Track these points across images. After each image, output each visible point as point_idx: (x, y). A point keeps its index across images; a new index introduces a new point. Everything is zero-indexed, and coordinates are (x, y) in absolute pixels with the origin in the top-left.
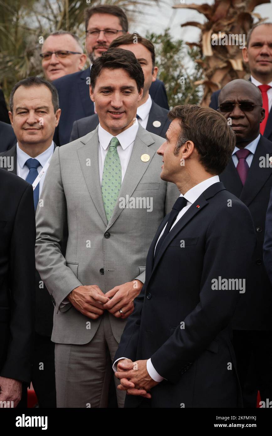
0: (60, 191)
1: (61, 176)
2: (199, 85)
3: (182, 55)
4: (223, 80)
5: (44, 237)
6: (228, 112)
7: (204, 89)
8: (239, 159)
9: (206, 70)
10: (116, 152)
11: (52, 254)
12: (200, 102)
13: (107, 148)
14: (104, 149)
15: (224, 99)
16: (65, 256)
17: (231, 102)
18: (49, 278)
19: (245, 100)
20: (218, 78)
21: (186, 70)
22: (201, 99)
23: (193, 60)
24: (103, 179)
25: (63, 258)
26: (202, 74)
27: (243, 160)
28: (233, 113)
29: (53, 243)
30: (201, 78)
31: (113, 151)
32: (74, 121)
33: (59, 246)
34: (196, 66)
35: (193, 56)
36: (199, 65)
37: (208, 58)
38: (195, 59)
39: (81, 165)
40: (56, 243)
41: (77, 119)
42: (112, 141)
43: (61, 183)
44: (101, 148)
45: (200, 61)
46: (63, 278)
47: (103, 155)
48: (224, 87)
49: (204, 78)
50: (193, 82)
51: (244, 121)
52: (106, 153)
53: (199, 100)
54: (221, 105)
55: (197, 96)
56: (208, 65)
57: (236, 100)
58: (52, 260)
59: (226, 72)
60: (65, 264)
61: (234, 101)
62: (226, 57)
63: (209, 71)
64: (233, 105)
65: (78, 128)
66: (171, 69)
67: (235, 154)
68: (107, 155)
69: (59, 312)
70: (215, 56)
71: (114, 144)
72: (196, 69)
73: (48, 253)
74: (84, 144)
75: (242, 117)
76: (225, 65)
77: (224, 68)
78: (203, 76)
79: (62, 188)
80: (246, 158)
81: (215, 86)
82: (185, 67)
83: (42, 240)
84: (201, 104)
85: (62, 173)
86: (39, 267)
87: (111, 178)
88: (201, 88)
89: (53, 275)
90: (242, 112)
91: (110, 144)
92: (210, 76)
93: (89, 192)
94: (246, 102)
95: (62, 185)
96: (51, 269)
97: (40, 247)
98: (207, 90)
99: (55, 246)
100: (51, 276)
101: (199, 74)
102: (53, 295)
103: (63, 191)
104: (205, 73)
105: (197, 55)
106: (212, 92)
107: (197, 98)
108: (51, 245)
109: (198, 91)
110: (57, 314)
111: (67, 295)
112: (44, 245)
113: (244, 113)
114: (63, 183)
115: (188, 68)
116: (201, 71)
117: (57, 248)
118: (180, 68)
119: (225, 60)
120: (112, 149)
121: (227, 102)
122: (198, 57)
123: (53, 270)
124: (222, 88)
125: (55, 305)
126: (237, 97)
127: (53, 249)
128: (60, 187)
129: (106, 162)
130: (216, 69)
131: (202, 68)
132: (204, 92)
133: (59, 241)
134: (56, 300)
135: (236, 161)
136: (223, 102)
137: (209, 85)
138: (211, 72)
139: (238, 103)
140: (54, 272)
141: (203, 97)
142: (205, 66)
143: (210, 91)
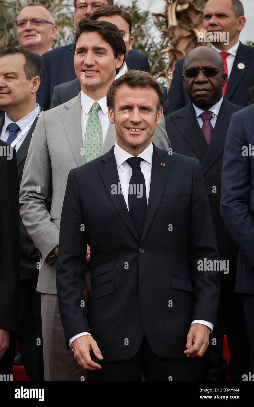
0: (46, 152)
1: (46, 139)
2: (165, 52)
3: (149, 25)
4: (187, 47)
5: (30, 195)
6: (193, 77)
7: (170, 57)
8: (203, 121)
9: (171, 38)
10: (98, 116)
11: (38, 211)
12: (166, 68)
13: (89, 112)
14: (86, 113)
15: (189, 65)
16: (50, 213)
17: (196, 68)
18: (36, 233)
19: (208, 66)
20: (182, 46)
21: (152, 39)
22: (167, 66)
23: (159, 30)
24: (85, 141)
25: (48, 214)
26: (167, 42)
27: (207, 121)
28: (198, 78)
29: (39, 201)
30: (167, 46)
31: (95, 115)
32: (54, 87)
33: (45, 203)
34: (162, 35)
35: (159, 25)
36: (165, 34)
37: (173, 27)
38: (161, 28)
39: (64, 128)
40: (42, 201)
41: (57, 85)
42: (94, 106)
43: (46, 145)
44: (83, 112)
45: (166, 30)
46: (49, 233)
47: (85, 119)
48: (188, 54)
49: (170, 46)
50: (160, 50)
51: (208, 86)
52: (88, 117)
53: (166, 67)
54: (186, 71)
55: (164, 63)
56: (173, 34)
57: (200, 66)
58: (38, 216)
59: (190, 40)
60: (50, 221)
61: (199, 67)
62: (190, 27)
63: (174, 40)
64: (197, 71)
65: (59, 93)
66: (139, 39)
67: (200, 116)
68: (89, 119)
69: (46, 264)
70: (180, 26)
71: (95, 108)
72: (162, 38)
73: (34, 210)
74: (67, 108)
75: (206, 82)
76: (189, 34)
77: (188, 37)
78: (169, 44)
79: (47, 149)
80: (210, 120)
81: (181, 53)
82: (152, 36)
83: (29, 198)
84: (168, 70)
85: (47, 135)
86: (26, 223)
87: (93, 140)
88: (167, 56)
89: (39, 230)
90: (206, 77)
91: (92, 108)
92: (175, 45)
93: (73, 153)
94: (209, 68)
95: (47, 147)
96: (38, 224)
97: (27, 204)
98: (172, 57)
99: (41, 203)
100: (37, 231)
101: (165, 42)
102: (39, 248)
103: (48, 152)
104: (170, 42)
105: (163, 25)
106: (177, 59)
107: (163, 65)
108: (37, 203)
109: (164, 58)
110: (44, 266)
111: (53, 249)
112: (31, 203)
113: (208, 78)
114: (48, 145)
115: (154, 37)
116: (167, 39)
117: (43, 205)
118: (148, 37)
119: (189, 29)
120: (94, 113)
121: (192, 68)
122: (164, 27)
123: (39, 226)
124: (186, 55)
125: (42, 258)
126: (201, 63)
127: (39, 206)
128: (45, 148)
129: (88, 125)
130: (181, 38)
131: (168, 36)
132: (170, 59)
133: (44, 198)
134: (43, 254)
135: (201, 123)
136: (189, 68)
137: (174, 52)
138: (176, 40)
139: (202, 69)
140: (40, 227)
141: (169, 64)
142: (170, 36)
143: (175, 58)
